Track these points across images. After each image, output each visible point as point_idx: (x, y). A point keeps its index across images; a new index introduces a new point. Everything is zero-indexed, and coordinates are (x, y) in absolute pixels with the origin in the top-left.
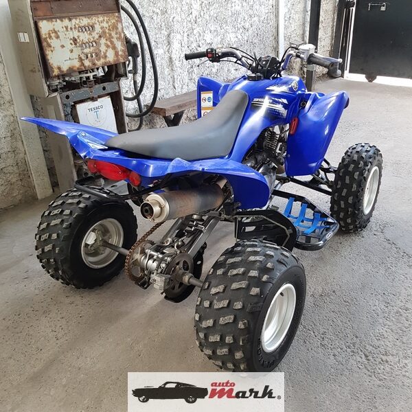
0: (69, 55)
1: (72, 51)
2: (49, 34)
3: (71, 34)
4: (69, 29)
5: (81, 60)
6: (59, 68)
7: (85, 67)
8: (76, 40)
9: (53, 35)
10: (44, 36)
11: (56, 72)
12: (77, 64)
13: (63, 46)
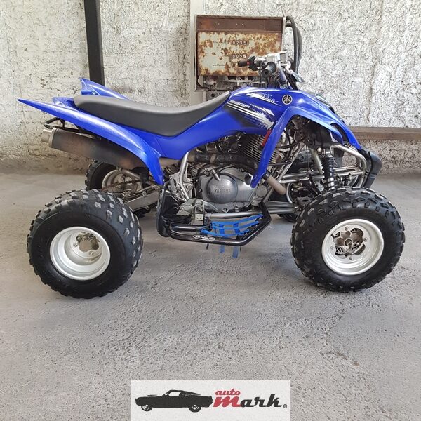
0: (218, 61)
1: (221, 59)
2: (205, 43)
3: (224, 46)
4: (223, 41)
5: (227, 67)
6: (206, 70)
7: (230, 73)
8: (227, 50)
9: (208, 44)
10: (200, 44)
11: (203, 73)
12: (223, 69)
13: (214, 54)
